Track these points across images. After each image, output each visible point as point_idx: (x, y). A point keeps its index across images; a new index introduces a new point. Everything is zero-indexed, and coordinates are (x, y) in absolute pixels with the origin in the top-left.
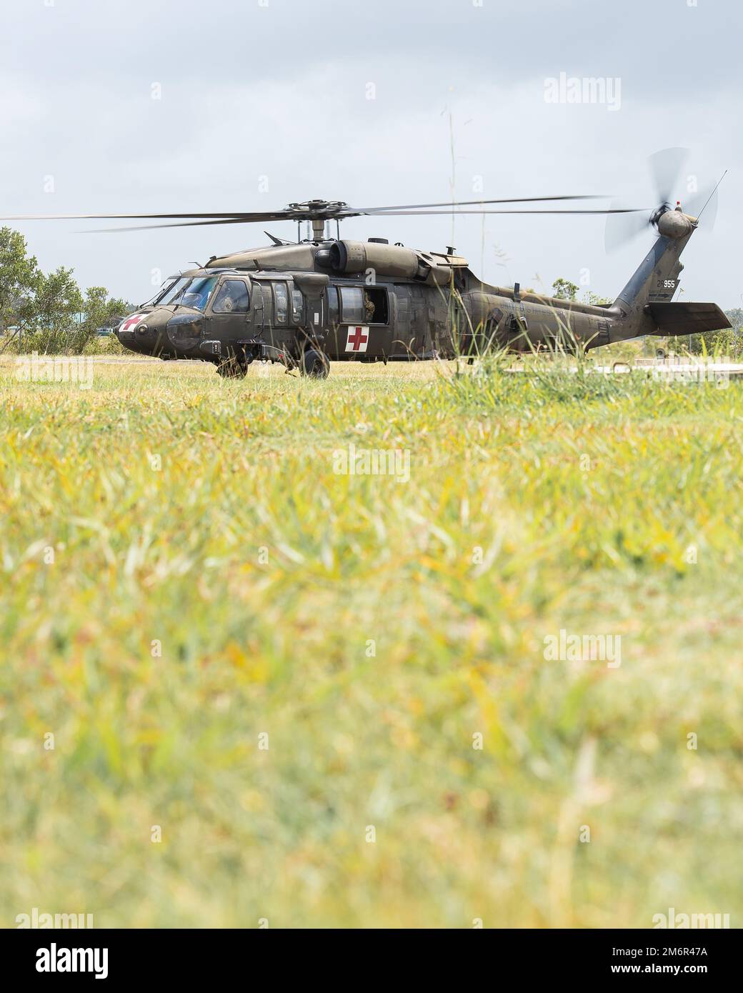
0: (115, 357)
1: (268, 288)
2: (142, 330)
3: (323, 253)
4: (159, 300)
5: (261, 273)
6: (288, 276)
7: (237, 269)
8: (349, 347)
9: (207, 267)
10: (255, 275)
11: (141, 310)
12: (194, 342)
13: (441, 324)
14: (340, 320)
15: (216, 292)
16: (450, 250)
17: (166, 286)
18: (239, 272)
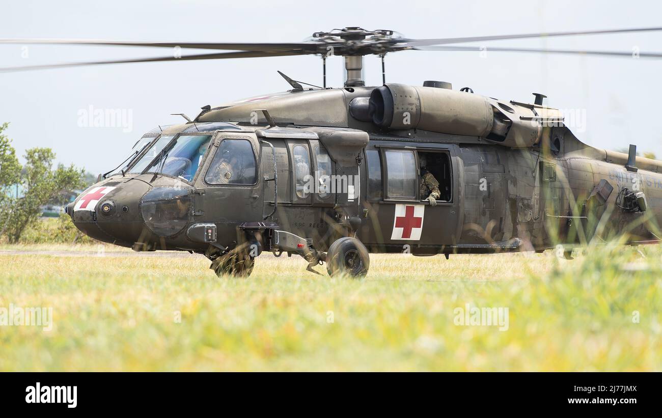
0: (64, 247)
1: (284, 150)
2: (106, 209)
3: (362, 102)
4: (131, 166)
5: (274, 129)
6: (311, 133)
7: (241, 124)
8: (397, 234)
9: (197, 120)
10: (266, 132)
11: (105, 181)
12: (178, 225)
13: (526, 202)
14: (384, 196)
15: (211, 156)
16: (539, 99)
17: (139, 148)
18: (243, 128)
